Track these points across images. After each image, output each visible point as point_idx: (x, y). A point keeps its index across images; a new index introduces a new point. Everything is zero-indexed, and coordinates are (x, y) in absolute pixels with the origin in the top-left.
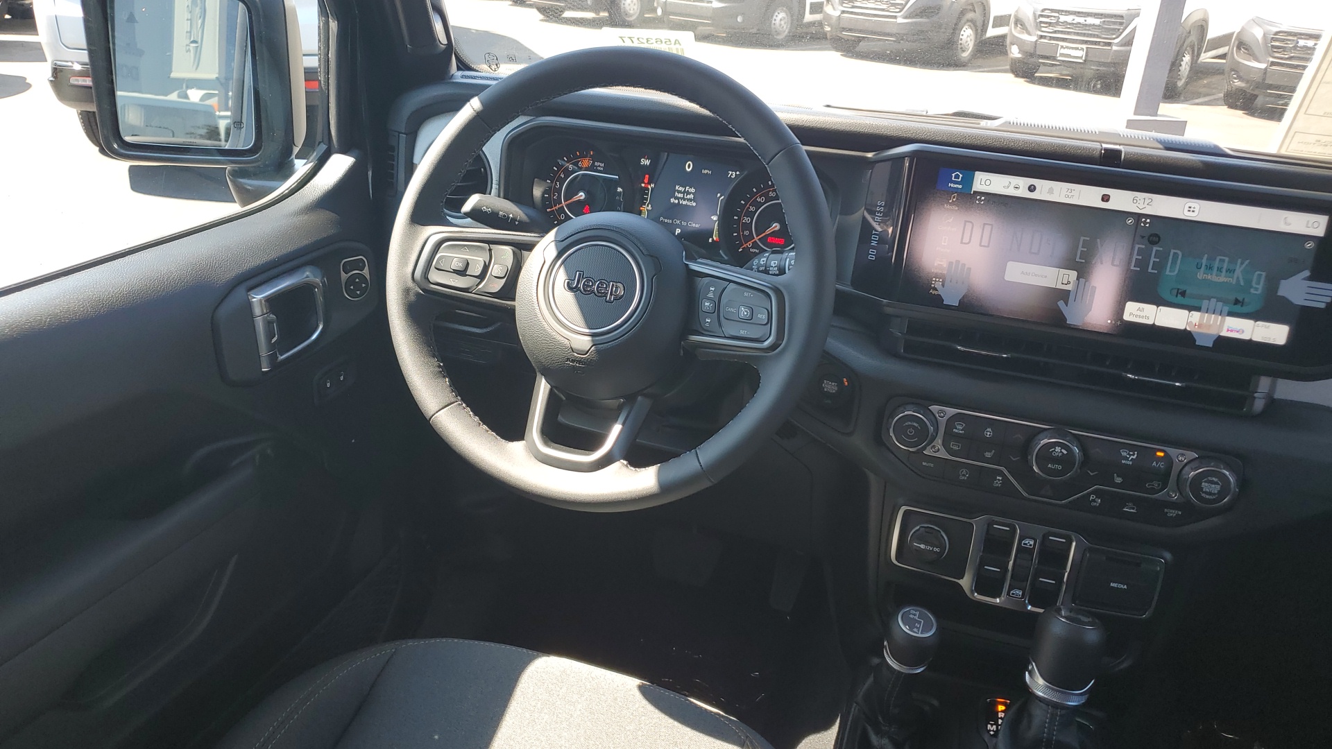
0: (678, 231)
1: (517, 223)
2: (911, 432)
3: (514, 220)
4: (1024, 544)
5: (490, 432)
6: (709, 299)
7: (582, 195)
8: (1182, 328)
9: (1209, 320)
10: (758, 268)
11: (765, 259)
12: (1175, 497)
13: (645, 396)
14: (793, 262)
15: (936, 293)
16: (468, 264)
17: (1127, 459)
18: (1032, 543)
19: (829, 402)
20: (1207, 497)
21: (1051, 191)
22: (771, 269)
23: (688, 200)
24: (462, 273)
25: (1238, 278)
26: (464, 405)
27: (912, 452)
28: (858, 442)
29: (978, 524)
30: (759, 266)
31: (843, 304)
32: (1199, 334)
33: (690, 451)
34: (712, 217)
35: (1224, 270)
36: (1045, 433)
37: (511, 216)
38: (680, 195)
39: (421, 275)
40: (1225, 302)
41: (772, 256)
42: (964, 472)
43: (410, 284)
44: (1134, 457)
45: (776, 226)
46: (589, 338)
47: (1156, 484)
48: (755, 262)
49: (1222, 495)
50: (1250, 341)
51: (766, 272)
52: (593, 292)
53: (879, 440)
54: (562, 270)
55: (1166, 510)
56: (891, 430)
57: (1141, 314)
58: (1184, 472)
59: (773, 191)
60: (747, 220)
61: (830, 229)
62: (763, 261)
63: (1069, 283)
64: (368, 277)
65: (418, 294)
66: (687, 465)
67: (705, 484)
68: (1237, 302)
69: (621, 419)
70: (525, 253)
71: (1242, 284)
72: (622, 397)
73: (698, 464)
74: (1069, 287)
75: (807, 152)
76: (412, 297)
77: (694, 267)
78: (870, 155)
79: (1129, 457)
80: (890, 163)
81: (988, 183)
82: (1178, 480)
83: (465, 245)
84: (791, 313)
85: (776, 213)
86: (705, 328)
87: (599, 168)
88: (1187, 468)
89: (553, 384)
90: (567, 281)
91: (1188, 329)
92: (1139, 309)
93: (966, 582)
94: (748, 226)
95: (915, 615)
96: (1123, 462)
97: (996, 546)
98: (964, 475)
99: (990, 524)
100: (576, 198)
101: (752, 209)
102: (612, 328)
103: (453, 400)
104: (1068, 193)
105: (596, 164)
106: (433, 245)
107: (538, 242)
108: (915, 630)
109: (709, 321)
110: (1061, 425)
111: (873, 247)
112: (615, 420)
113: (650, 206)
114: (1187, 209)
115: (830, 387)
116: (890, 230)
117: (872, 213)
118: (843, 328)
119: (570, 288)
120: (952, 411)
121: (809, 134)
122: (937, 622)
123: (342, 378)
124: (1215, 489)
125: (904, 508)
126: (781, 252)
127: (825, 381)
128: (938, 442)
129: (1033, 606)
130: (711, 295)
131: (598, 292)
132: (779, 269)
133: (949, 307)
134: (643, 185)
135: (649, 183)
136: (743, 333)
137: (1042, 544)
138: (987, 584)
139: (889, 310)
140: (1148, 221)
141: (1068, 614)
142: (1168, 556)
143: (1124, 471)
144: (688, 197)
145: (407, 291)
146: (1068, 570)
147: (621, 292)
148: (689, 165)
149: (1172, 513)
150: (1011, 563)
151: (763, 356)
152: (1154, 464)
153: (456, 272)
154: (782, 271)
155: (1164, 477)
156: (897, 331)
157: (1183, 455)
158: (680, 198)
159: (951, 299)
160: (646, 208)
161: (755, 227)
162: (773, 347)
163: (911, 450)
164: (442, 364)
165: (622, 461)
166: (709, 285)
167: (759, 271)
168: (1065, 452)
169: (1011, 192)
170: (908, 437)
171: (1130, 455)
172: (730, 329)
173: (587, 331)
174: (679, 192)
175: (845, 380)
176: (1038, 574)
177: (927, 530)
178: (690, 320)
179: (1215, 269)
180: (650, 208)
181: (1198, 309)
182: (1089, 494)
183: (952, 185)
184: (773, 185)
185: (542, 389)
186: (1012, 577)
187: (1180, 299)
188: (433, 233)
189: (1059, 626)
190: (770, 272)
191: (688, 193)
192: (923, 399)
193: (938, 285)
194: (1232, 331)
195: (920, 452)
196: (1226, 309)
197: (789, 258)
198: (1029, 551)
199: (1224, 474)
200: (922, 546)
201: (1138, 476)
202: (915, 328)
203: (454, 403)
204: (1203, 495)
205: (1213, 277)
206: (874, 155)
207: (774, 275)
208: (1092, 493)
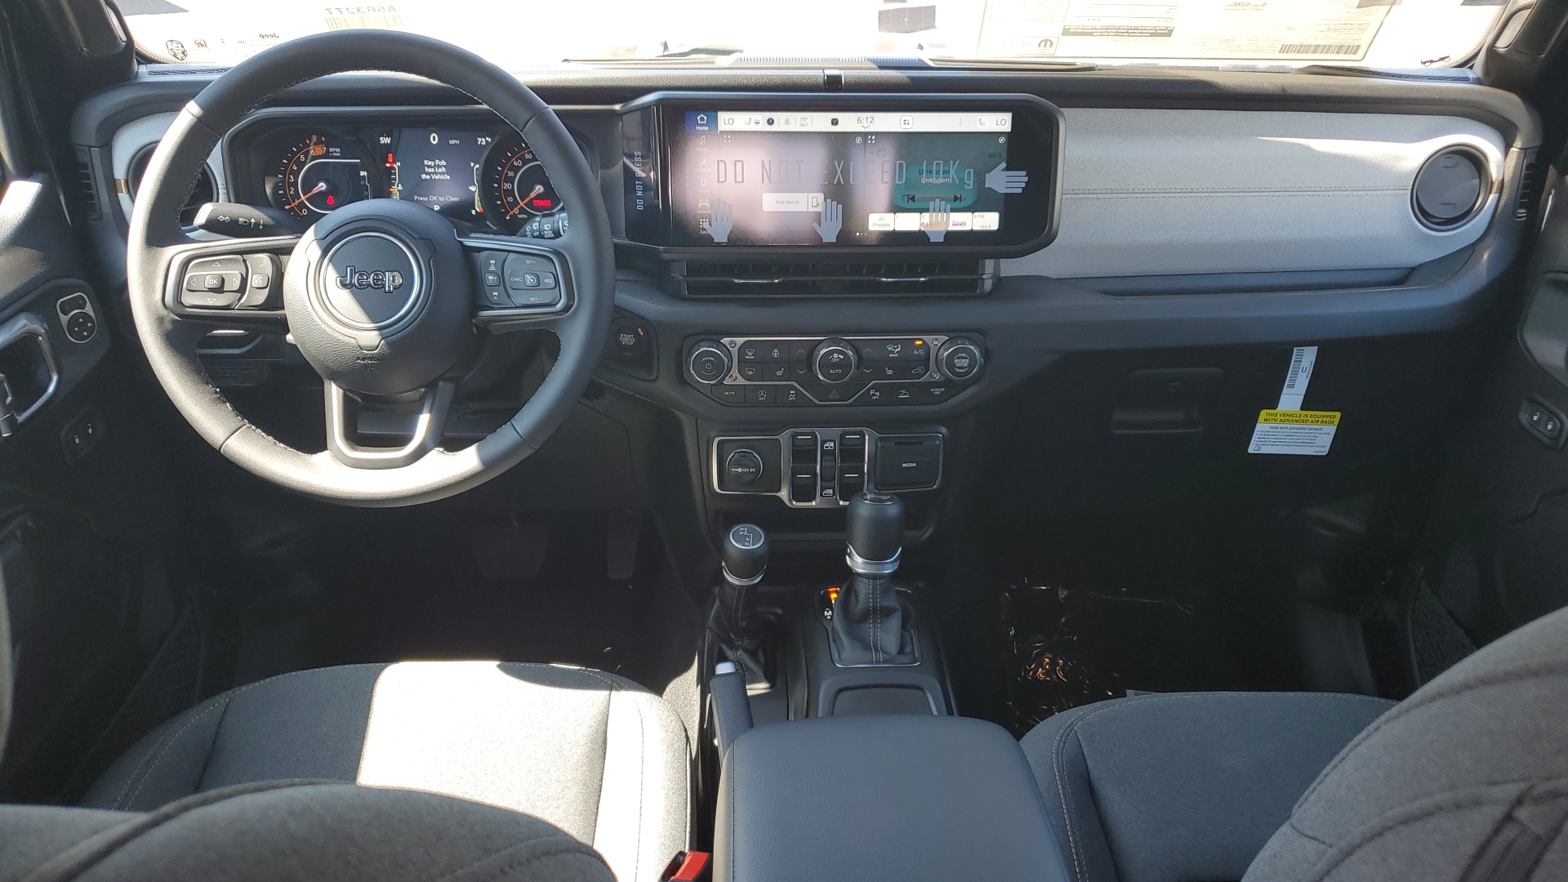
0: (437, 208)
1: (261, 227)
2: (709, 366)
3: (257, 224)
4: (826, 447)
5: (289, 449)
6: (492, 273)
7: (322, 186)
8: (918, 229)
9: (937, 218)
10: (532, 235)
11: (537, 224)
12: (937, 377)
13: (445, 380)
14: (566, 223)
15: (704, 232)
16: (223, 280)
17: (893, 352)
18: (832, 445)
19: (629, 354)
20: (961, 371)
21: (787, 122)
22: (546, 232)
23: (440, 173)
24: (219, 290)
25: (953, 177)
26: (253, 427)
27: (714, 385)
28: (663, 386)
29: (784, 438)
30: (532, 231)
31: (624, 258)
32: (930, 232)
33: (505, 424)
34: (471, 188)
35: (941, 172)
36: (823, 343)
37: (253, 221)
38: (430, 170)
39: (174, 301)
40: (947, 200)
41: (544, 220)
42: (762, 394)
43: (163, 312)
44: (899, 350)
45: (539, 189)
46: (376, 333)
47: (919, 369)
48: (528, 228)
49: (971, 366)
50: (971, 232)
51: (541, 236)
52: (369, 285)
53: (682, 380)
54: (331, 268)
55: (932, 390)
56: (691, 368)
57: (883, 222)
58: (939, 354)
59: (528, 153)
60: (507, 186)
61: (595, 186)
62: (535, 226)
63: (818, 205)
64: (92, 314)
65: (174, 322)
66: (506, 437)
67: (528, 452)
68: (956, 199)
69: (427, 407)
70: (283, 258)
71: (957, 182)
72: (422, 387)
73: (516, 434)
74: (819, 209)
75: (557, 112)
76: (168, 325)
77: (469, 243)
78: (617, 107)
79: (895, 351)
80: (639, 113)
81: (731, 121)
82: (936, 363)
83: (213, 261)
84: (577, 274)
85: (537, 175)
86: (494, 302)
87: (335, 154)
88: (941, 350)
89: (345, 388)
90: (338, 279)
91: (922, 229)
92: (880, 219)
93: (784, 494)
94: (511, 193)
95: (744, 531)
96: (891, 355)
97: (803, 455)
98: (762, 396)
99: (794, 437)
100: (315, 191)
101: (511, 174)
102: (396, 320)
103: (241, 423)
104: (802, 122)
105: (331, 150)
106: (179, 266)
107: (296, 244)
108: (746, 544)
109: (496, 294)
110: (834, 333)
111: (639, 198)
112: (420, 412)
113: (400, 185)
114: (903, 122)
115: (627, 339)
116: (652, 174)
117: (631, 157)
118: (628, 281)
119: (344, 285)
120: (740, 340)
121: (553, 94)
122: (764, 532)
123: (90, 431)
124: (965, 363)
125: (717, 440)
126: (552, 215)
127: (622, 335)
128: (735, 371)
129: (843, 501)
130: (492, 268)
131: (375, 284)
132: (554, 232)
133: (719, 245)
134: (388, 165)
135: (394, 162)
136: (533, 300)
137: (841, 444)
138: (802, 491)
139: (666, 256)
140: (874, 137)
141: (873, 496)
142: (944, 430)
143: (892, 363)
144: (440, 170)
145: (160, 320)
146: (866, 461)
147: (399, 280)
148: (434, 137)
149: (937, 391)
150: (818, 467)
151: (557, 320)
152: (915, 352)
153: (211, 290)
154: (557, 234)
155: (925, 361)
156: (678, 274)
157: (937, 340)
158: (432, 173)
159: (720, 237)
160: (396, 189)
161: (518, 192)
162: (566, 309)
163: (711, 383)
164: (218, 390)
165: (437, 448)
166: (488, 258)
167: (534, 237)
168: (842, 357)
169: (753, 127)
170: (706, 370)
171: (895, 349)
172: (520, 299)
173: (373, 325)
174: (429, 167)
175: (639, 330)
176: (843, 471)
177: (741, 454)
178: (476, 297)
179: (934, 172)
180: (400, 188)
181: (927, 210)
182: (869, 390)
183: (699, 128)
184: (527, 147)
185: (334, 396)
186: (821, 480)
187: (911, 204)
188: (175, 253)
189: (864, 509)
190: (546, 237)
191: (439, 166)
192: (714, 334)
193: (706, 225)
194: (956, 225)
195: (720, 383)
196: (949, 206)
197: (562, 220)
198: (832, 453)
199: (971, 350)
200: (740, 470)
201: (905, 366)
202: (693, 269)
203: (240, 428)
204: (957, 370)
205: (933, 180)
206: (622, 107)
207: (550, 238)
208: (871, 388)
